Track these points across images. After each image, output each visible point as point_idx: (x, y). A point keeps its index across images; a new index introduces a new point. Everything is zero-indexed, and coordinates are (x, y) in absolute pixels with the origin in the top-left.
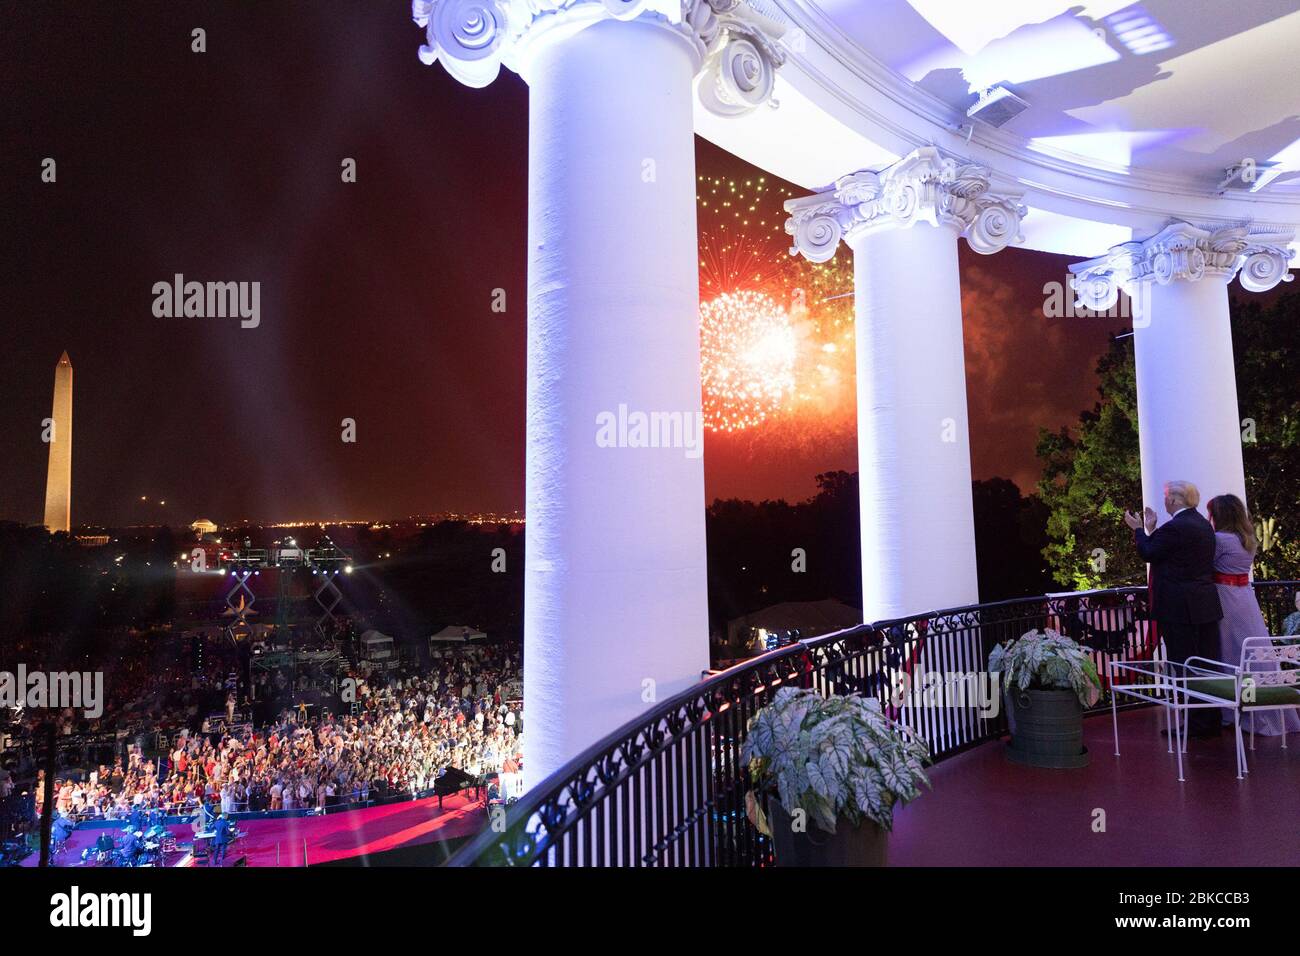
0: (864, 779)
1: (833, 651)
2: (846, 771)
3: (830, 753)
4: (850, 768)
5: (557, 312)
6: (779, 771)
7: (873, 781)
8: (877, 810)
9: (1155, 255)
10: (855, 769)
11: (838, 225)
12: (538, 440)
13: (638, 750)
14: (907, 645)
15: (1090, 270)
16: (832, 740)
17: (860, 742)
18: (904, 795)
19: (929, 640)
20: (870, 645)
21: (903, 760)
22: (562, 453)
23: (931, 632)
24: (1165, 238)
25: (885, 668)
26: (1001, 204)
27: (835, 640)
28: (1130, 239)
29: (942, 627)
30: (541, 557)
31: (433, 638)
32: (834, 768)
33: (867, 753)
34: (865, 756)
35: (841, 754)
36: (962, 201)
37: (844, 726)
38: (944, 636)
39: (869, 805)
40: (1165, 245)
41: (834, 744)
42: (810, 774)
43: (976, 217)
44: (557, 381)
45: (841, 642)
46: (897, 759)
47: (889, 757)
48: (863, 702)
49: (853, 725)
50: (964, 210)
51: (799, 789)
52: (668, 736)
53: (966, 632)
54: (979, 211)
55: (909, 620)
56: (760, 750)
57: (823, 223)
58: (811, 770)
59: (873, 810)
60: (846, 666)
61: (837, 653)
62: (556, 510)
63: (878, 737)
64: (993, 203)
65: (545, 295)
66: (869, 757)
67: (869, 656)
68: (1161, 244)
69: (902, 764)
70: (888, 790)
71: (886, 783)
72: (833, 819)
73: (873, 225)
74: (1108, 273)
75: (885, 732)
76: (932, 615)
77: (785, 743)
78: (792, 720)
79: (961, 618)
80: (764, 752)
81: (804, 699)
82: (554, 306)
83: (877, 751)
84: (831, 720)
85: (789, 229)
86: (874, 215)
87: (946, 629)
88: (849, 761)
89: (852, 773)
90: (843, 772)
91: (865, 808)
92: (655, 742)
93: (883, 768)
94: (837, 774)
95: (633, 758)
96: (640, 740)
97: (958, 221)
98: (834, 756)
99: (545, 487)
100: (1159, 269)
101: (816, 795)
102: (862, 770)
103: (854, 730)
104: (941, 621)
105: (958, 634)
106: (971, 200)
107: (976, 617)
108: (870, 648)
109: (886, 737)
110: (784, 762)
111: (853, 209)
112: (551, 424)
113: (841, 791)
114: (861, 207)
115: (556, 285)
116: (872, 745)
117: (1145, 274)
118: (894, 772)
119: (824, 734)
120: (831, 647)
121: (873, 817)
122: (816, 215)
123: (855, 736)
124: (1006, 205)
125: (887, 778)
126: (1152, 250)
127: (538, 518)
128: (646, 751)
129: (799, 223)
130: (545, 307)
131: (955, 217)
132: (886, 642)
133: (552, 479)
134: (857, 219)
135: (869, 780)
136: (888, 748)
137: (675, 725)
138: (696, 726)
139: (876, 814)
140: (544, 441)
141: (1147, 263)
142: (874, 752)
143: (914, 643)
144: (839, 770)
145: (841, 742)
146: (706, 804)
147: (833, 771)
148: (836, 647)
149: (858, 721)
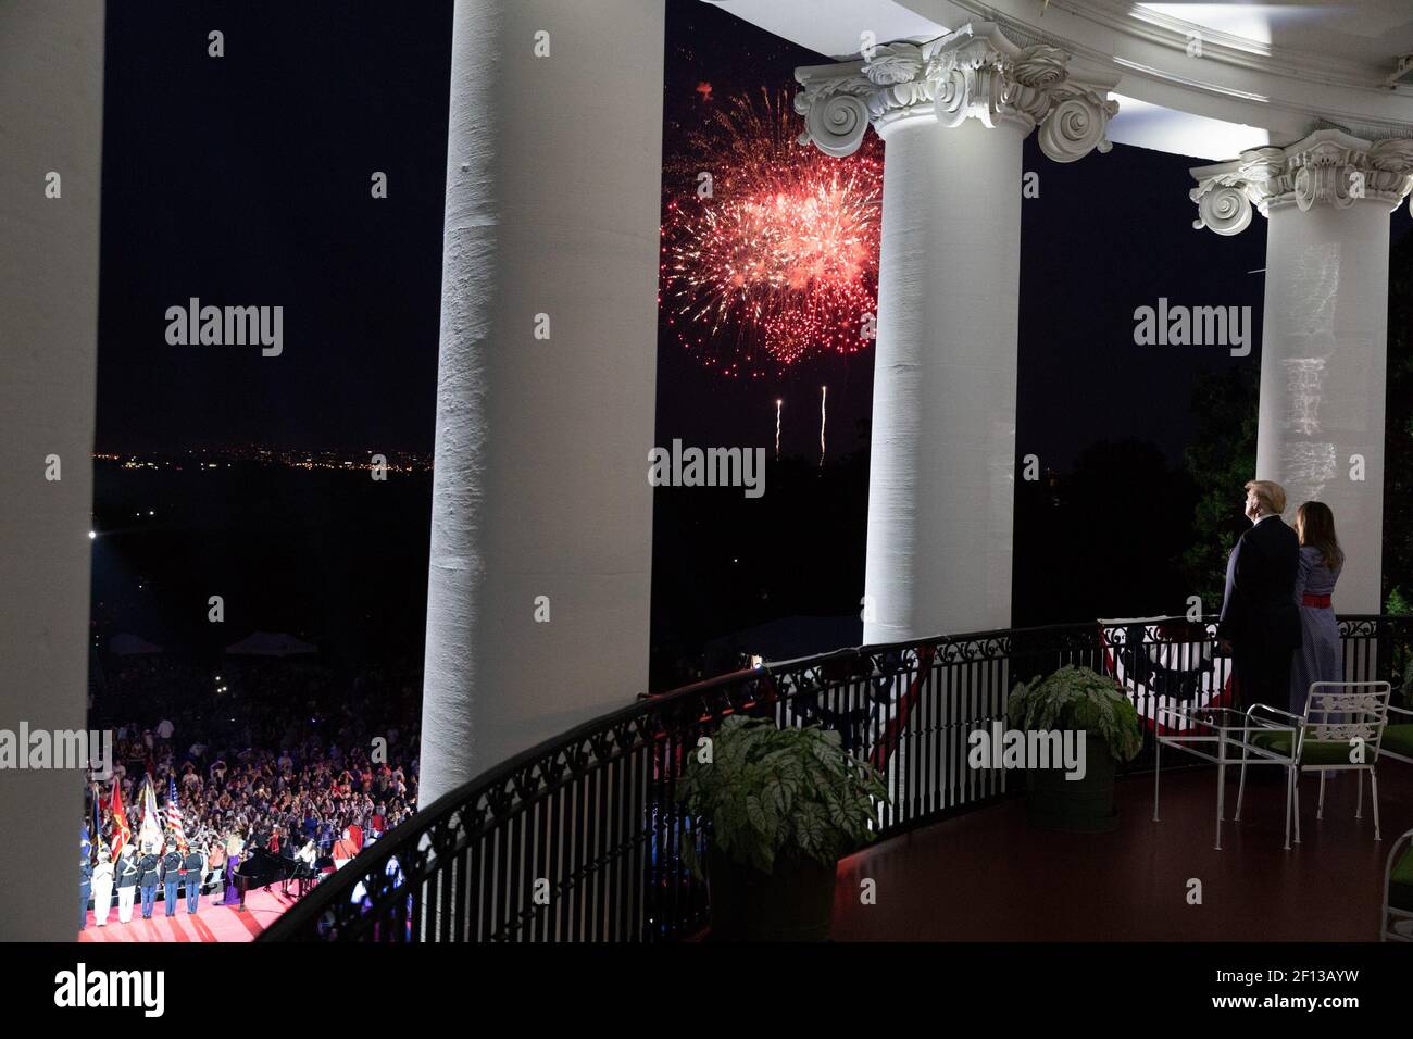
0: (809, 817)
1: (804, 679)
2: (789, 807)
3: (774, 787)
4: (794, 804)
5: (483, 255)
6: (716, 806)
7: (816, 817)
8: (818, 847)
9: (1297, 169)
10: (801, 804)
11: (867, 111)
12: (452, 411)
13: (559, 769)
14: (904, 677)
15: (1217, 179)
16: (778, 773)
17: (809, 774)
18: (850, 832)
19: (934, 671)
20: (855, 675)
21: (855, 797)
22: (482, 430)
23: (938, 661)
24: (1311, 146)
25: (872, 705)
26: (1085, 97)
27: (809, 665)
28: (1266, 143)
29: (953, 655)
30: (450, 552)
31: (230, 650)
32: (776, 803)
33: (817, 789)
34: (814, 791)
35: (786, 789)
36: (1031, 93)
37: (793, 759)
38: (955, 668)
39: (811, 842)
40: (1309, 157)
41: (779, 778)
42: (749, 807)
43: (1051, 110)
44: (480, 341)
45: (815, 669)
46: (848, 795)
47: (840, 792)
48: (821, 735)
49: (805, 758)
50: (1031, 104)
51: (736, 824)
52: (592, 759)
53: (985, 664)
54: (1054, 104)
55: (908, 645)
56: (699, 783)
57: (845, 105)
58: (750, 804)
59: (814, 847)
60: (821, 698)
61: (809, 681)
62: (473, 497)
63: (831, 772)
64: (1073, 96)
65: (468, 231)
66: (818, 793)
67: (852, 688)
68: (1305, 154)
69: (853, 801)
70: (834, 827)
71: (833, 821)
72: (771, 857)
73: (912, 115)
74: (1240, 185)
75: (839, 768)
76: (941, 640)
77: (725, 776)
78: (737, 751)
79: (981, 647)
80: (704, 786)
81: (756, 730)
82: (479, 247)
83: (827, 786)
84: (780, 752)
85: (799, 107)
86: (913, 102)
87: (958, 658)
88: (793, 795)
89: (795, 808)
90: (785, 807)
91: (805, 844)
92: (578, 763)
93: (831, 803)
94: (778, 809)
95: (553, 775)
96: (562, 759)
97: (1023, 118)
98: (778, 791)
99: (459, 469)
100: (1299, 189)
101: (755, 831)
102: (809, 806)
103: (805, 764)
104: (953, 649)
105: (975, 666)
106: (1043, 90)
107: (1001, 645)
108: (853, 678)
109: (838, 773)
110: (722, 796)
111: (886, 90)
112: (470, 393)
113: (783, 827)
114: (896, 89)
115: (483, 221)
116: (823, 780)
117: (1285, 191)
118: (843, 808)
119: (770, 766)
120: (803, 674)
121: (813, 854)
122: (837, 93)
123: (805, 770)
124: (1090, 98)
125: (834, 814)
126: (1295, 161)
127: (449, 506)
128: (567, 772)
129: (813, 100)
130: (467, 246)
131: (1020, 112)
132: (876, 671)
133: (468, 460)
134: (890, 104)
135: (813, 816)
136: (840, 784)
137: (601, 748)
138: (625, 752)
139: (816, 852)
140: (458, 412)
141: (1288, 176)
142: (824, 786)
143: (914, 675)
144: (781, 805)
145: (788, 776)
146: (633, 839)
147: (774, 804)
148: (809, 674)
149: (812, 755)
